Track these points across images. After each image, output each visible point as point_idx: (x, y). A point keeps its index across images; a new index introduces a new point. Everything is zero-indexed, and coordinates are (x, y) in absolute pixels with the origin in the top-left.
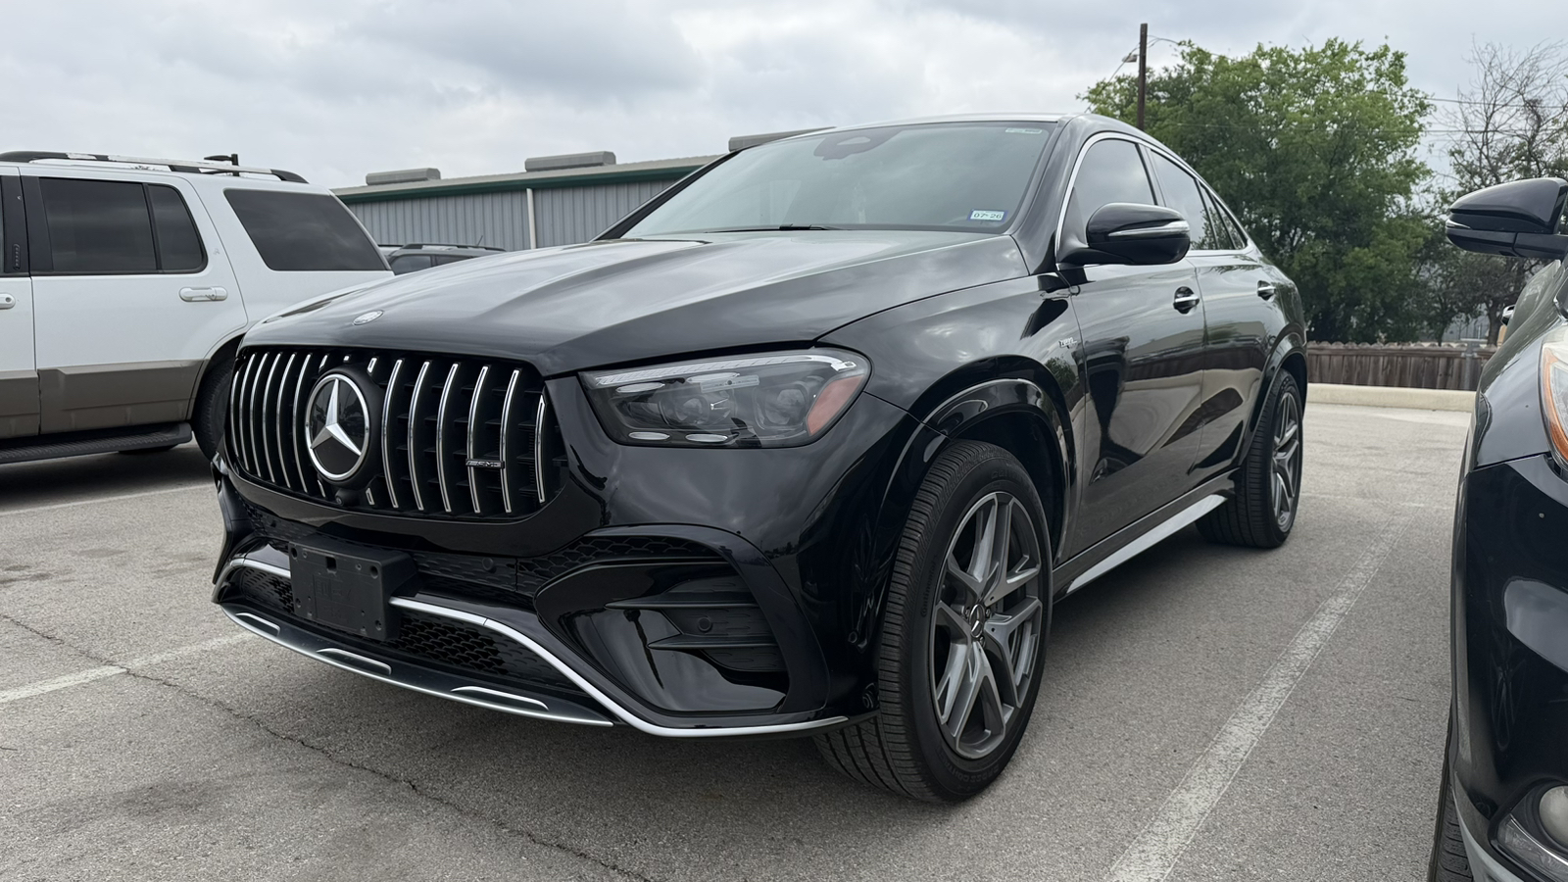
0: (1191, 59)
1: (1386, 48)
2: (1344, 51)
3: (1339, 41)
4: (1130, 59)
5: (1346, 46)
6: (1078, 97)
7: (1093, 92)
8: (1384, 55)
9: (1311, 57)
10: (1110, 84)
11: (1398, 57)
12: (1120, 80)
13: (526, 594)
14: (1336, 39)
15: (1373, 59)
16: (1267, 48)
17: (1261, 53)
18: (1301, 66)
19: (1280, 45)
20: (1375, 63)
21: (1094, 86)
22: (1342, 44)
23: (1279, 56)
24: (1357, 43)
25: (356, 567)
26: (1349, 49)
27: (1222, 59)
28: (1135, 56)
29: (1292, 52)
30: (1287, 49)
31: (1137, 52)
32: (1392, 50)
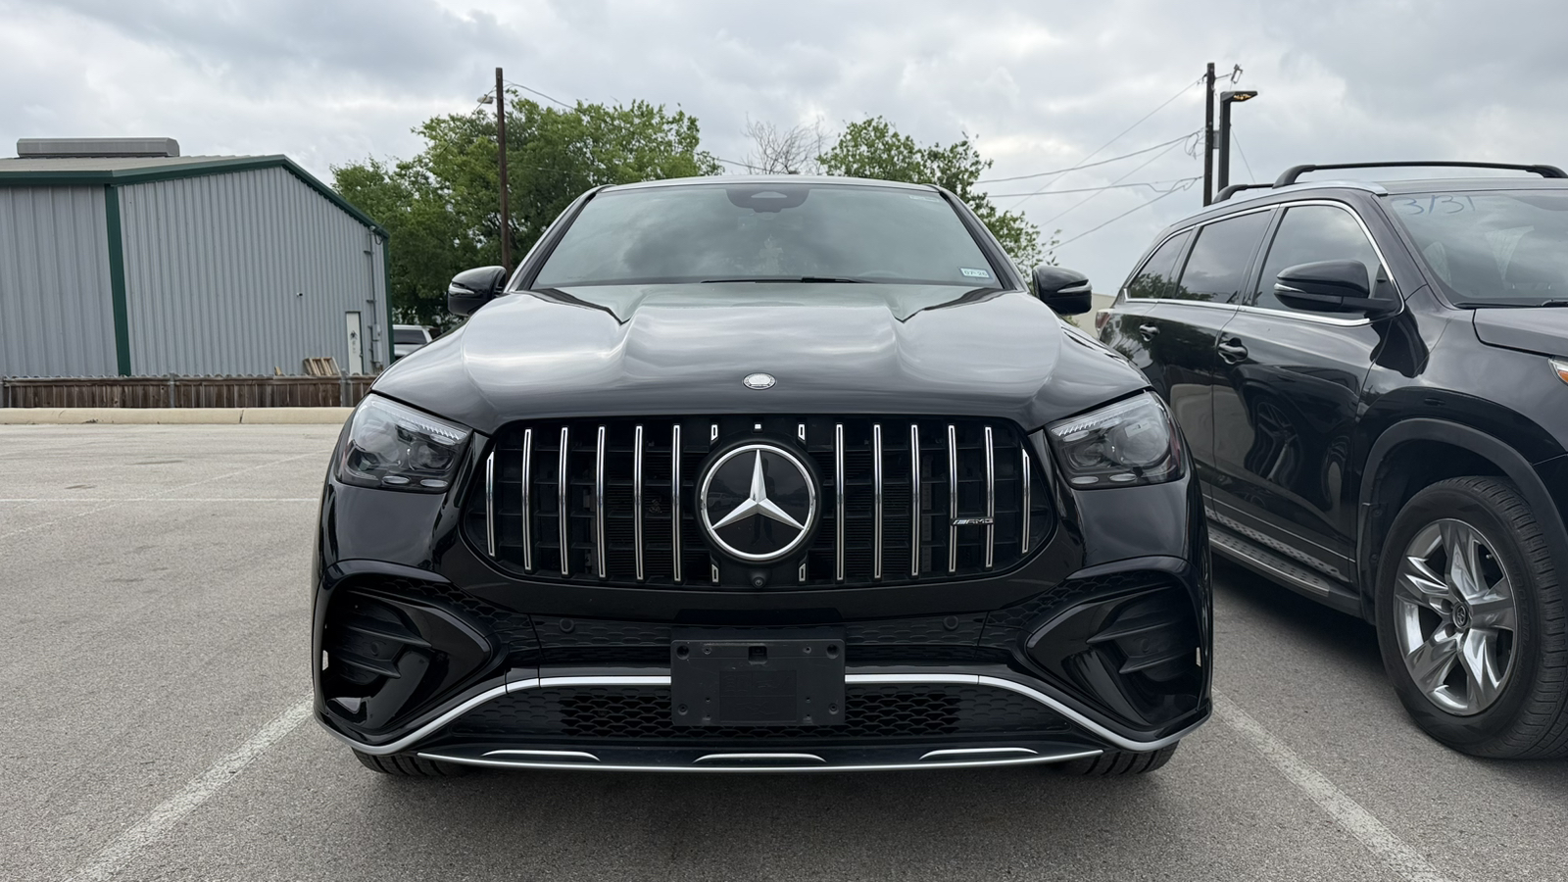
0: (521, 108)
1: (681, 114)
2: (650, 113)
3: (645, 103)
4: (487, 100)
5: (652, 109)
6: (413, 131)
7: (427, 127)
8: (681, 119)
9: (626, 117)
10: (444, 121)
11: (693, 121)
12: (453, 119)
13: (991, 646)
14: (642, 102)
15: (672, 123)
16: (585, 105)
17: (580, 109)
18: (616, 123)
19: (596, 103)
20: (675, 126)
21: (428, 122)
22: (648, 106)
23: (596, 112)
24: (661, 107)
25: (805, 651)
26: (655, 112)
27: (549, 110)
28: (491, 98)
29: (607, 110)
30: (604, 107)
31: (494, 94)
32: (687, 116)
